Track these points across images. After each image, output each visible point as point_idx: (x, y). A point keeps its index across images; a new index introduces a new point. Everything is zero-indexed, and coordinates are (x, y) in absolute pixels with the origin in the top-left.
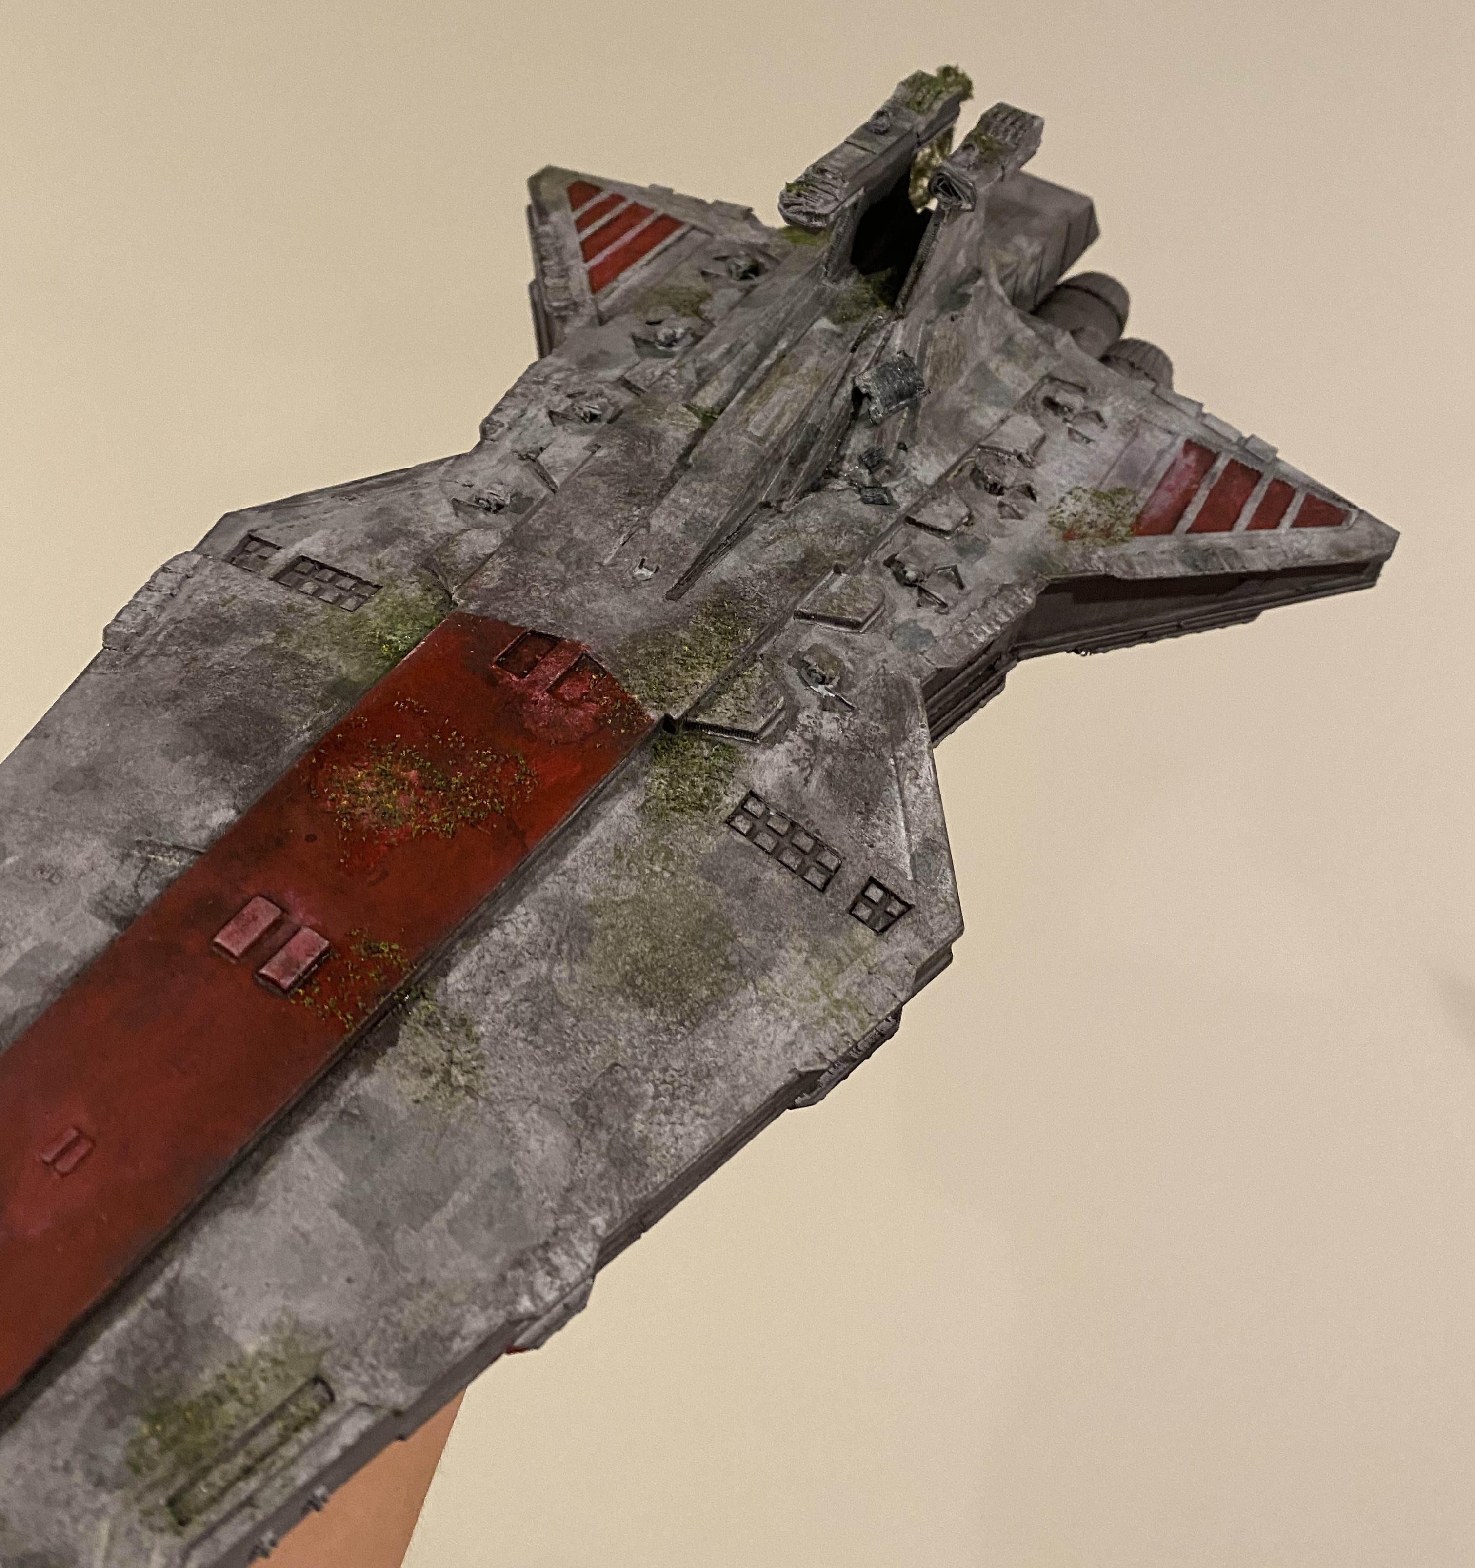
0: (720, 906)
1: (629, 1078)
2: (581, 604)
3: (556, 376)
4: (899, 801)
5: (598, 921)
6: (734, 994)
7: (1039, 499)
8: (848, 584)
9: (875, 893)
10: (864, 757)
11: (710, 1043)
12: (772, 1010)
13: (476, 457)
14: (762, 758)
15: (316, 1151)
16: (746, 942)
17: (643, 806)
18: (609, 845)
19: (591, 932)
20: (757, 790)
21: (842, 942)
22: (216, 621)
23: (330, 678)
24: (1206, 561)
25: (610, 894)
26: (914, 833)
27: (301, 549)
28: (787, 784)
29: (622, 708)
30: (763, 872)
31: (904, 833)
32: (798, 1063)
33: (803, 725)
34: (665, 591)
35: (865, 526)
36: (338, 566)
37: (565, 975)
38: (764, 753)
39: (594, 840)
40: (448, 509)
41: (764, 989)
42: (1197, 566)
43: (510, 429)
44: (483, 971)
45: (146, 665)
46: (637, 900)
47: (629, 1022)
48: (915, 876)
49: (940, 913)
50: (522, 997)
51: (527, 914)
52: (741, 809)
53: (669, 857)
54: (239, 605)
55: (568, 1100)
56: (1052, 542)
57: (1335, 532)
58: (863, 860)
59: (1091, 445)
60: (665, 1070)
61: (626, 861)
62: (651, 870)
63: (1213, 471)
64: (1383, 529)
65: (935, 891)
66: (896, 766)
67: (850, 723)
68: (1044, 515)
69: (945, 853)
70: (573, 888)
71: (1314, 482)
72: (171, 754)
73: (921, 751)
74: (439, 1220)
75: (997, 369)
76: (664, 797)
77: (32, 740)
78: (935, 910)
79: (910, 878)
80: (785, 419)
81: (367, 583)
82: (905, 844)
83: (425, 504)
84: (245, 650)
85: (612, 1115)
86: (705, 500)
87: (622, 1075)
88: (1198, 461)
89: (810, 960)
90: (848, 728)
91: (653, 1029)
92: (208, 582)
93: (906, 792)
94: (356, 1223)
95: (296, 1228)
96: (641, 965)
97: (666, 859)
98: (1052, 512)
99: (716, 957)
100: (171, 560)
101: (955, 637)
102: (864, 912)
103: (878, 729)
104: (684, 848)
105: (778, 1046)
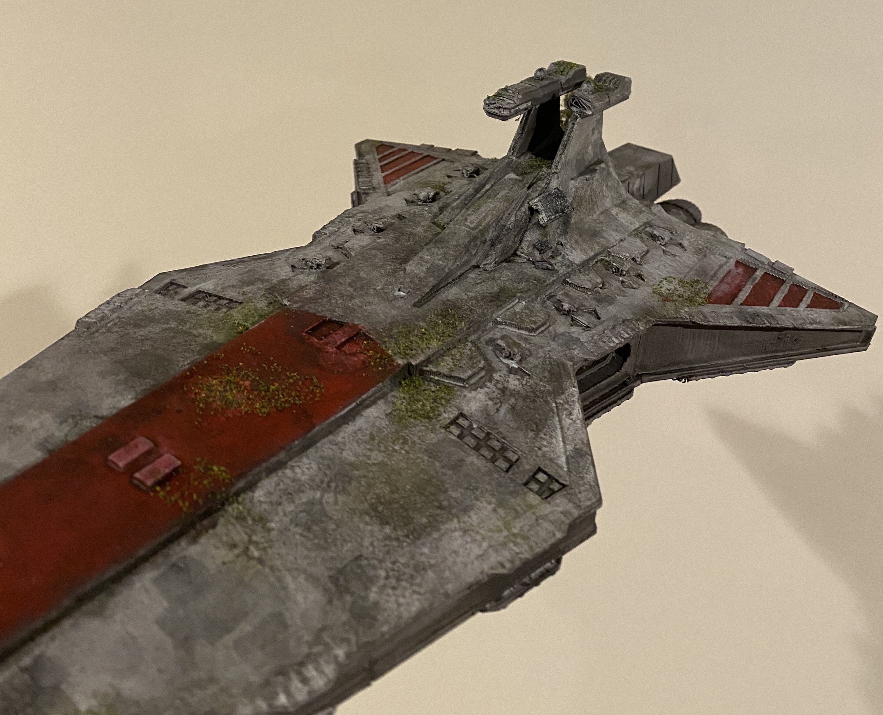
0: (437, 473)
1: (369, 565)
2: (361, 307)
3: (359, 215)
4: (558, 427)
5: (356, 473)
6: (443, 523)
7: (646, 280)
8: (526, 308)
9: (542, 477)
10: (536, 401)
11: (426, 550)
12: (470, 535)
13: (308, 248)
14: (469, 395)
15: (151, 587)
16: (454, 494)
17: (391, 413)
18: (367, 432)
19: (351, 478)
20: (465, 412)
21: (518, 500)
22: (143, 317)
23: (205, 342)
24: (753, 319)
25: (365, 459)
26: (568, 445)
27: (199, 288)
28: (485, 411)
29: (381, 358)
30: (467, 457)
31: (561, 444)
32: (486, 567)
33: (496, 380)
34: (413, 303)
35: (538, 279)
36: (220, 294)
37: (331, 500)
38: (470, 392)
39: (357, 428)
40: (288, 269)
41: (464, 523)
42: (748, 321)
43: (329, 236)
44: (278, 493)
45: (98, 337)
46: (383, 464)
47: (371, 532)
48: (568, 468)
49: (585, 491)
50: (301, 509)
51: (310, 464)
52: (454, 422)
53: (405, 442)
54: (159, 311)
55: (326, 573)
56: (655, 301)
57: (835, 312)
58: (534, 457)
59: (677, 258)
60: (394, 563)
61: (376, 442)
62: (393, 448)
63: (754, 276)
64: (867, 313)
65: (582, 478)
66: (557, 407)
67: (527, 382)
68: (650, 288)
69: (589, 457)
70: (341, 453)
71: (819, 287)
72: (103, 375)
73: (573, 401)
74: (228, 639)
75: (617, 214)
76: (404, 409)
77: (21, 369)
78: (582, 489)
79: (566, 469)
80: (488, 219)
81: (236, 302)
82: (562, 450)
83: (275, 268)
84: (157, 330)
85: (355, 586)
86: (439, 257)
87: (364, 562)
88: (744, 272)
89: (497, 509)
90: (526, 384)
91: (388, 538)
92: (143, 301)
93: (563, 422)
94: (171, 635)
95: (128, 633)
96: (383, 500)
97: (403, 443)
98: (654, 287)
99: (433, 501)
100: (124, 292)
101: (595, 343)
102: (534, 486)
103: (545, 387)
104: (416, 439)
105: (472, 556)
